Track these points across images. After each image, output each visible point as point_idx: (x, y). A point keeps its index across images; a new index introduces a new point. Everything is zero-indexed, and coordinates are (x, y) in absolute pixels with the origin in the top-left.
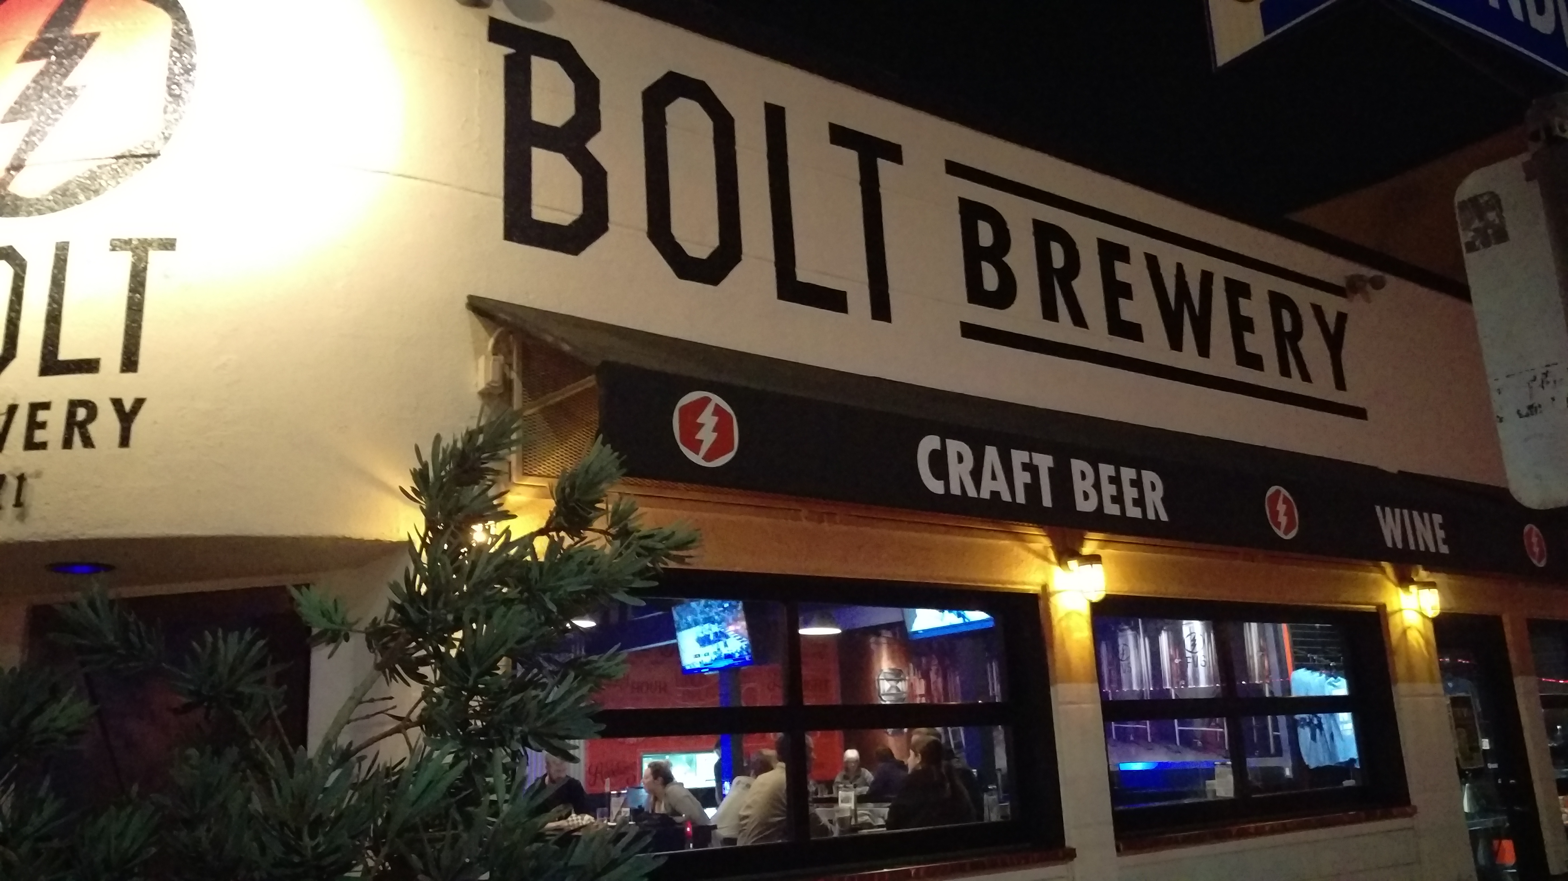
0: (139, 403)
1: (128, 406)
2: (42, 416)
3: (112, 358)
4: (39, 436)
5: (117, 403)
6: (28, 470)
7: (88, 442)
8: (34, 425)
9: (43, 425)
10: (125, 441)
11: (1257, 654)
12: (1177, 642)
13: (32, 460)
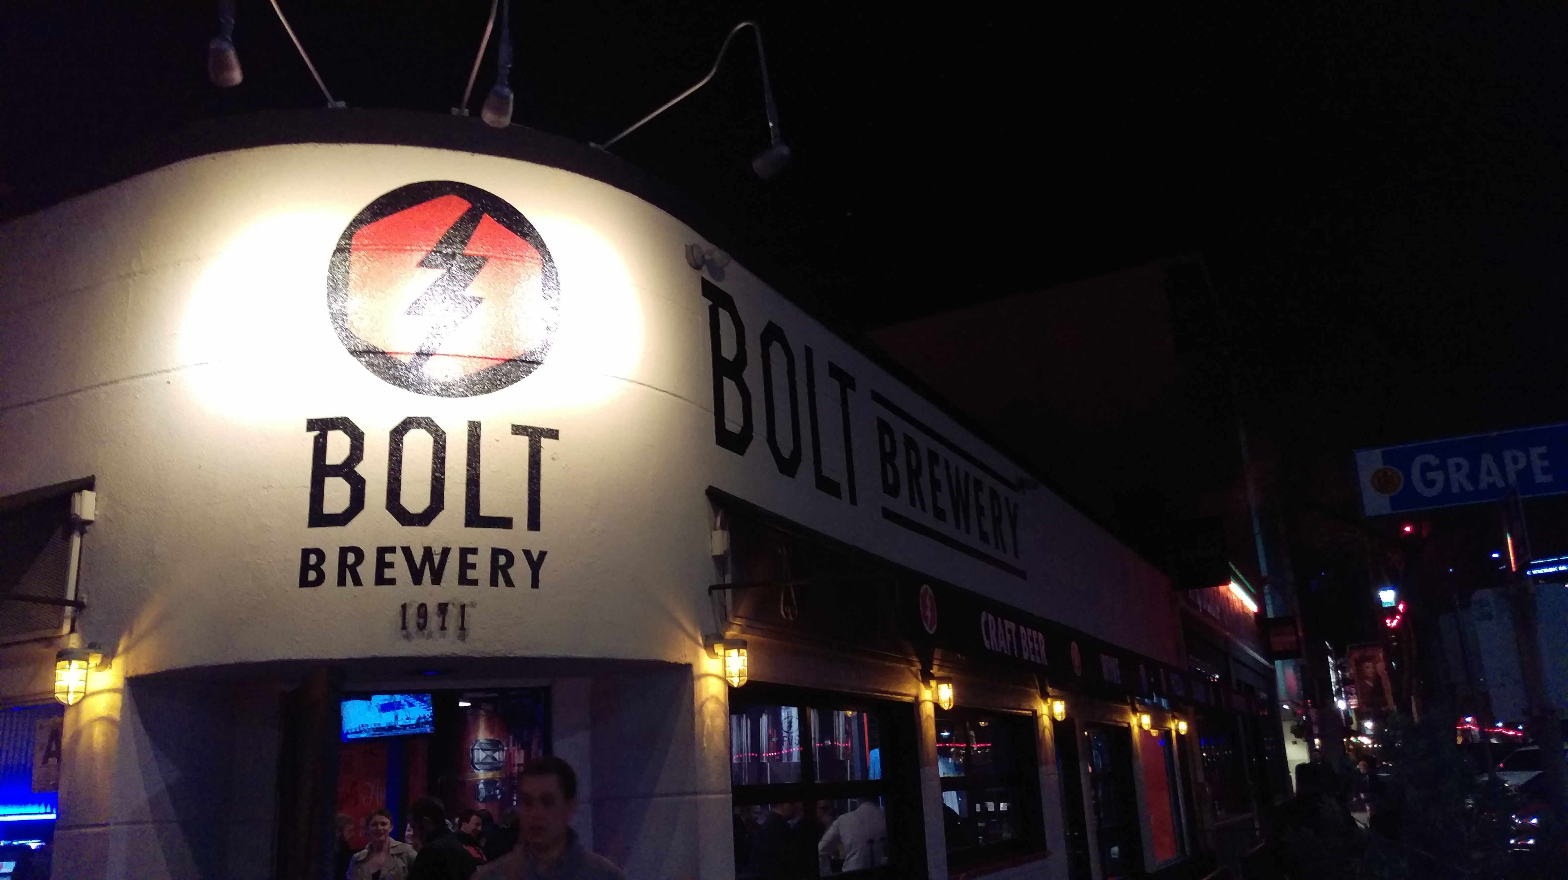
0: (543, 554)
1: (535, 556)
2: (471, 558)
3: (521, 518)
4: (471, 574)
5: (527, 553)
6: (466, 601)
7: (509, 583)
8: (465, 566)
9: (473, 566)
10: (535, 584)
11: (843, 736)
12: (776, 724)
13: (466, 593)
